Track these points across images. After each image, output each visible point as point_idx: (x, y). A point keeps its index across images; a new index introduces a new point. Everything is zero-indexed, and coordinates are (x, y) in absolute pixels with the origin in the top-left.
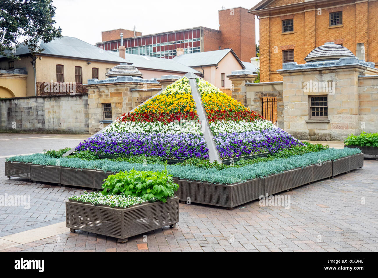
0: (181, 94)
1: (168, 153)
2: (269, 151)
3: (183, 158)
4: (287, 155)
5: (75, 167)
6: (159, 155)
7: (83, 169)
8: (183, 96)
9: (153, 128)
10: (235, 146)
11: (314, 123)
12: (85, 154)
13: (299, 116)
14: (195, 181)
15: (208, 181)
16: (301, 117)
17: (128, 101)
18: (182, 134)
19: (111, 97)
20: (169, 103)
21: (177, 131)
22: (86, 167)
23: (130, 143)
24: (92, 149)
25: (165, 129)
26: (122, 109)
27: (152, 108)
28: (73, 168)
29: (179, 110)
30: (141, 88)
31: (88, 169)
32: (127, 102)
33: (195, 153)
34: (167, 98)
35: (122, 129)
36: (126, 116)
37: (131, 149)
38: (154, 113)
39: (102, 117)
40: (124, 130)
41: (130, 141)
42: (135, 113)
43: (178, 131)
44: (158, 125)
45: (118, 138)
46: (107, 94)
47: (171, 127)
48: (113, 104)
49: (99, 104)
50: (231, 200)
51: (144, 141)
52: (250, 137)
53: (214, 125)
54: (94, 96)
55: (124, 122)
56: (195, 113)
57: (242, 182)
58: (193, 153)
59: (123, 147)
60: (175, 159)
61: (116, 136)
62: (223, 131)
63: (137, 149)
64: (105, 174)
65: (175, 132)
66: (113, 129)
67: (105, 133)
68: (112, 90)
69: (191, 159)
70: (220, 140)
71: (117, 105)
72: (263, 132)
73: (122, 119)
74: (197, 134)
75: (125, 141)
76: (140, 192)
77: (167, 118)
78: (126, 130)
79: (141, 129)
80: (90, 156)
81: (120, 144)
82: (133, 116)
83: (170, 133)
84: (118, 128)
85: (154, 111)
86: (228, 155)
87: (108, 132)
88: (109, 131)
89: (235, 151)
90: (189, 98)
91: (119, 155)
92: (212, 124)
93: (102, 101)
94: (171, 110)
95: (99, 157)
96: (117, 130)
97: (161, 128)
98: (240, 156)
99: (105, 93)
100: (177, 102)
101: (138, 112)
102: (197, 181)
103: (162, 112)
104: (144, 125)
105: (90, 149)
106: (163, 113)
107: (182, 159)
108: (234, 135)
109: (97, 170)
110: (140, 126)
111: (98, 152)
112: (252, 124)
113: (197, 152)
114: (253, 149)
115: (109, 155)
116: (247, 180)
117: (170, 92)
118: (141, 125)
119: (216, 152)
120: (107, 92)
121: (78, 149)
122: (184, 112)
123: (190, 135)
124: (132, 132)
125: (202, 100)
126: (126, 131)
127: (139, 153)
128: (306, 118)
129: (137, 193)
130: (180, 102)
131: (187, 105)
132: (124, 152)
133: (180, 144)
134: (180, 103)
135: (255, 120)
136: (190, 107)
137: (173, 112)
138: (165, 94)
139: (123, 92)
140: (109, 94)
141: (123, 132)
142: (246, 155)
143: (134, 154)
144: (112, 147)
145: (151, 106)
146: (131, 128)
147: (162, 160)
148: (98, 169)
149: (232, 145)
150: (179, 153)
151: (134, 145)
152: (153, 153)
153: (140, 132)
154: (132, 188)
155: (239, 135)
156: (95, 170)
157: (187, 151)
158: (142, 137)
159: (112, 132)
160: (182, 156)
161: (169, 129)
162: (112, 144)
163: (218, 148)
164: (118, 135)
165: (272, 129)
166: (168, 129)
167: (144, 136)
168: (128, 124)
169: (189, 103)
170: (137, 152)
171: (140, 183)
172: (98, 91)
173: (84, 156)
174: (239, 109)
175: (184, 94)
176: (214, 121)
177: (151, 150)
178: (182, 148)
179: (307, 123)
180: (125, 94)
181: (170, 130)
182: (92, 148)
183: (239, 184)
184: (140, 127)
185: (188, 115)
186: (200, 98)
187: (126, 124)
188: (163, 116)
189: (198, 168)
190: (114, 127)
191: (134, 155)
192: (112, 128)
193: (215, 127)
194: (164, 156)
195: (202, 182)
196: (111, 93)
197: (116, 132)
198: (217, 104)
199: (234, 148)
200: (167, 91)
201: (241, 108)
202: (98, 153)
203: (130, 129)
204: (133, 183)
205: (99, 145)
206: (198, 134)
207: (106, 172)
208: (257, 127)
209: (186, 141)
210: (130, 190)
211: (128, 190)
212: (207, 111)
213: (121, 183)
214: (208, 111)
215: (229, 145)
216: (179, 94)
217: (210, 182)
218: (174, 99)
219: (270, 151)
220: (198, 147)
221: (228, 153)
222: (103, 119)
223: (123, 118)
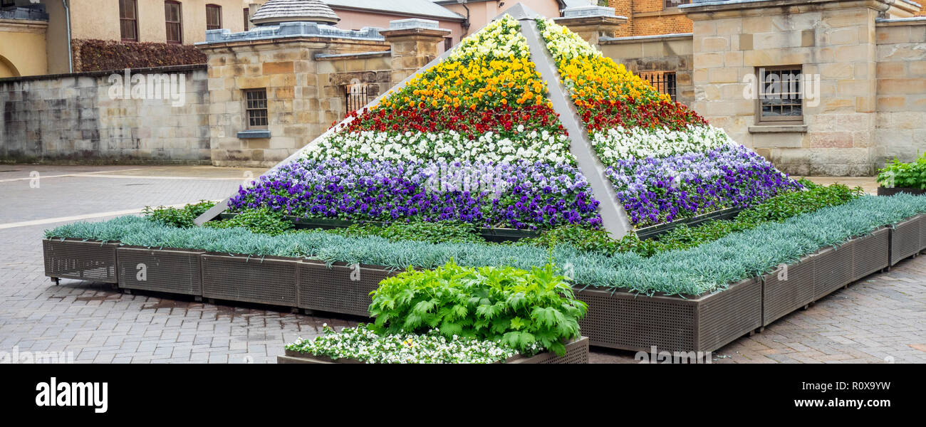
0: (503, 59)
1: (489, 214)
2: (733, 205)
3: (531, 225)
4: (781, 214)
5: (241, 251)
6: (462, 220)
7: (266, 257)
8: (509, 65)
9: (436, 147)
10: (660, 192)
11: (770, 133)
12: (259, 216)
13: (732, 117)
14: (591, 287)
15: (630, 289)
16: (738, 120)
17: (308, 82)
18: (518, 163)
19: (265, 73)
20: (473, 83)
21: (504, 155)
22: (273, 251)
23: (378, 188)
24: (276, 204)
25: (471, 150)
26: (292, 104)
27: (428, 96)
28: (236, 255)
29: (504, 101)
30: (337, 51)
31: (280, 258)
32: (305, 84)
33: (564, 212)
34: (465, 71)
35: (351, 151)
36: (359, 117)
37: (382, 202)
38: (434, 109)
39: (244, 123)
40: (358, 154)
41: (379, 182)
42: (381, 109)
43: (506, 154)
44: (451, 139)
45: (342, 175)
46: (255, 66)
47: (488, 144)
48: (271, 90)
49: (234, 92)
50: (697, 340)
51: (418, 181)
52: (688, 169)
53: (603, 140)
54: (223, 71)
55: (356, 133)
56: (548, 108)
57: (720, 290)
58: (556, 213)
59: (359, 198)
60: (507, 227)
61: (336, 170)
62: (625, 155)
63: (401, 202)
64: (328, 269)
65: (500, 157)
66: (328, 152)
67: (307, 161)
68: (268, 56)
69: (560, 229)
70: (624, 178)
71: (282, 94)
72: (711, 156)
73: (348, 125)
74: (561, 162)
75: (366, 183)
76: (486, 326)
77: (472, 122)
78: (363, 152)
79: (406, 152)
80: (271, 221)
81: (350, 190)
82: (378, 117)
83: (487, 161)
84: (339, 148)
85: (434, 102)
86: (647, 216)
87: (314, 159)
88: (315, 155)
89: (663, 207)
90: (527, 69)
91: (351, 218)
92: (597, 135)
93: (242, 84)
94: (480, 100)
95: (294, 225)
96: (339, 153)
97: (460, 147)
98: (674, 218)
99: (251, 65)
100: (495, 80)
101: (391, 106)
102: (597, 289)
103: (456, 105)
104: (412, 140)
105: (271, 204)
106: (458, 109)
107: (527, 227)
108: (652, 164)
109: (304, 260)
110: (400, 142)
111: (293, 212)
112: (682, 134)
113: (569, 209)
114: (697, 201)
115: (324, 219)
116: (728, 283)
117: (473, 53)
118: (404, 141)
119: (618, 208)
120: (254, 60)
121: (238, 204)
122: (518, 105)
123: (543, 166)
124: (381, 159)
125: (560, 73)
126: (363, 155)
127: (407, 215)
128: (750, 122)
129: (478, 328)
130: (503, 80)
131: (526, 88)
132: (364, 211)
133: (520, 189)
134: (505, 81)
135: (688, 125)
136: (534, 92)
137: (488, 107)
138: (459, 60)
139: (295, 61)
140: (260, 66)
141: (356, 160)
142: (687, 215)
143: (394, 215)
144: (329, 198)
145: (424, 91)
146: (377, 147)
147: (472, 231)
148: (306, 258)
149: (651, 189)
150: (518, 213)
151: (389, 191)
152: (446, 214)
153: (401, 159)
154: (464, 316)
155: (664, 165)
156: (299, 259)
157: (538, 207)
158: (409, 173)
159: (324, 159)
160: (525, 221)
161: (482, 150)
162: (328, 191)
163: (621, 199)
164: (343, 165)
165: (728, 149)
166: (479, 149)
167: (415, 169)
168: (366, 138)
169: (528, 83)
170: (400, 211)
171: (486, 300)
172: (233, 60)
173: (256, 222)
174: (648, 98)
175: (512, 58)
176: (599, 129)
177: (439, 206)
178: (525, 199)
179: (752, 133)
180: (300, 65)
181: (484, 152)
182: (274, 202)
183: (713, 294)
184: (400, 146)
185: (530, 114)
186: (553, 70)
187: (362, 139)
188: (462, 117)
189: (586, 252)
190: (328, 145)
191: (393, 218)
192: (322, 148)
193: (604, 145)
194: (476, 220)
195: (612, 290)
196: (265, 64)
197: (337, 158)
198: (597, 84)
199: (658, 197)
200: (465, 51)
201: (652, 95)
202: (292, 214)
203: (373, 150)
204: (462, 301)
205: (294, 193)
206: (564, 163)
207: (330, 266)
208: (695, 144)
209: (532, 181)
210: (455, 322)
211: (450, 322)
212: (578, 102)
213: (428, 300)
214: (581, 103)
215: (646, 190)
216: (497, 60)
217: (635, 292)
218: (486, 73)
219: (736, 203)
220: (569, 197)
221: (647, 210)
222: (245, 127)
223: (353, 122)
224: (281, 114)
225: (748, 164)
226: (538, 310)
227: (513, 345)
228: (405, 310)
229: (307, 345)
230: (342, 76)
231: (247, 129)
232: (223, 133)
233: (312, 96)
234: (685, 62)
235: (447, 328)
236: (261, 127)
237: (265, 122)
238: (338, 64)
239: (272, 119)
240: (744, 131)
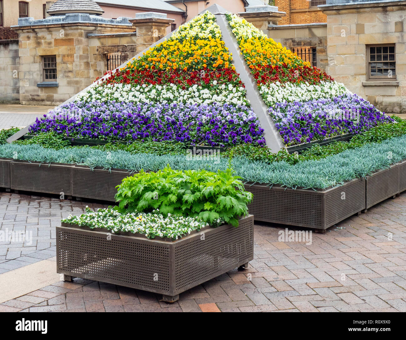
0: (205, 39)
1: (194, 137)
2: (349, 132)
3: (221, 144)
4: (379, 138)
5: (36, 160)
6: (177, 140)
7: (52, 163)
8: (208, 43)
9: (162, 94)
10: (303, 123)
11: (375, 86)
12: (48, 137)
13: (352, 76)
14: (257, 183)
15: (281, 185)
16: (355, 77)
17: (83, 52)
18: (213, 105)
19: (56, 45)
20: (185, 54)
21: (204, 99)
22: (56, 160)
23: (125, 120)
24: (59, 130)
25: (183, 96)
26: (73, 65)
27: (157, 62)
28: (33, 162)
29: (205, 65)
30: (102, 32)
31: (61, 164)
32: (81, 53)
33: (241, 135)
34: (181, 46)
35: (108, 96)
36: (113, 74)
37: (127, 129)
38: (161, 70)
39: (42, 77)
40: (112, 98)
41: (125, 116)
42: (127, 70)
43: (206, 99)
44: (171, 89)
45: (102, 111)
46: (49, 41)
47: (194, 92)
48: (59, 57)
49: (36, 57)
50: (323, 217)
51: (150, 116)
52: (321, 109)
53: (267, 90)
54: (29, 44)
55: (111, 84)
56: (232, 70)
57: (338, 186)
58: (237, 136)
59: (112, 126)
60: (205, 145)
61: (98, 108)
62: (280, 100)
63: (139, 129)
64: (91, 171)
65: (202, 101)
66: (93, 96)
67: (79, 102)
69: (239, 147)
70: (280, 114)
71: (66, 59)
72: (335, 101)
73: (106, 79)
74: (240, 104)
75: (117, 116)
76: (189, 207)
77: (184, 78)
78: (115, 97)
79: (143, 97)
80: (56, 141)
81: (107, 121)
82: (125, 75)
83: (194, 103)
84: (100, 94)
85: (161, 66)
86: (294, 138)
87: (84, 101)
88: (85, 99)
89: (304, 133)
90: (219, 45)
91: (107, 139)
92: (263, 87)
93: (40, 52)
94: (190, 64)
95: (70, 143)
96: (100, 97)
97: (176, 94)
98: (311, 140)
99: (47, 40)
100: (200, 52)
101: (133, 68)
102: (261, 185)
103: (174, 68)
104: (146, 90)
105: (56, 129)
106: (176, 70)
107: (218, 145)
108: (297, 106)
109: (76, 166)
110: (139, 91)
111: (70, 134)
112: (317, 87)
113: (245, 134)
114: (326, 129)
115: (90, 139)
116: (344, 181)
117: (186, 35)
118: (142, 90)
119: (275, 133)
120: (49, 37)
121: (35, 129)
122: (214, 68)
123: (229, 106)
124: (127, 101)
125: (240, 48)
126: (115, 99)
127: (143, 137)
128: (363, 79)
129: (184, 209)
130: (204, 52)
131: (218, 57)
132: (115, 134)
133: (214, 121)
134: (206, 53)
135: (321, 81)
136: (224, 60)
137: (195, 69)
138: (177, 39)
139: (75, 38)
140: (53, 41)
141: (111, 102)
142: (320, 138)
143: (134, 137)
144: (93, 126)
145: (155, 59)
146: (124, 94)
147: (184, 148)
148: (78, 164)
149: (297, 122)
150: (212, 136)
151: (131, 122)
152: (167, 137)
153: (139, 101)
154: (175, 201)
155: (305, 106)
156: (73, 165)
157: (226, 132)
158: (144, 110)
159: (91, 101)
160: (217, 141)
161: (191, 96)
162: (93, 122)
163: (278, 128)
164: (103, 105)
165: (346, 97)
166: (189, 96)
167: (148, 108)
168: (118, 88)
169: (220, 54)
170: (138, 135)
171: (189, 191)
172: (35, 37)
173: (46, 141)
174: (296, 64)
175: (210, 38)
176: (265, 84)
177: (163, 132)
178: (217, 127)
179: (364, 86)
180: (78, 41)
181: (192, 97)
182: (58, 128)
183: (334, 188)
184: (139, 93)
185: (221, 74)
186: (236, 46)
187: (115, 89)
188: (178, 75)
189: (255, 161)
190: (93, 92)
191: (134, 139)
192: (90, 94)
193: (267, 93)
194: (186, 140)
195: (270, 185)
196: (56, 40)
197: (99, 101)
198: (264, 55)
199: (301, 126)
200: (181, 34)
201: (299, 62)
202: (69, 136)
203: (121, 95)
204: (174, 192)
205: (71, 122)
206: (242, 105)
207: (93, 169)
208: (326, 93)
209: (222, 116)
210: (169, 205)
211: (166, 205)
212: (252, 66)
213: (153, 191)
214: (253, 67)
215: (294, 122)
216: (201, 39)
217: (285, 186)
218: (194, 47)
219: (351, 131)
220: (245, 126)
221: (294, 135)
222: (42, 80)
223: (109, 78)
224: (65, 72)
225: (359, 106)
226: (221, 198)
227: (205, 220)
228: (138, 197)
229: (75, 220)
230: (105, 48)
231: (44, 81)
232: (28, 83)
233: (85, 61)
234: (322, 41)
235: (164, 209)
236: (52, 80)
237: (55, 77)
238: (102, 40)
239: (59, 75)
240: (359, 85)
